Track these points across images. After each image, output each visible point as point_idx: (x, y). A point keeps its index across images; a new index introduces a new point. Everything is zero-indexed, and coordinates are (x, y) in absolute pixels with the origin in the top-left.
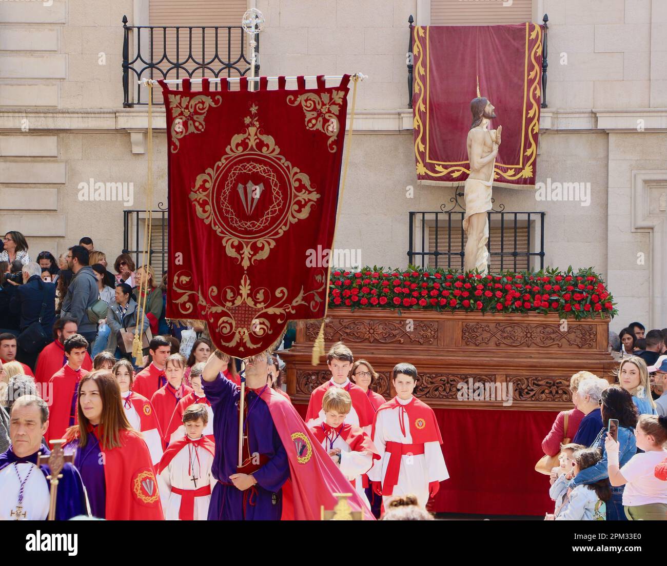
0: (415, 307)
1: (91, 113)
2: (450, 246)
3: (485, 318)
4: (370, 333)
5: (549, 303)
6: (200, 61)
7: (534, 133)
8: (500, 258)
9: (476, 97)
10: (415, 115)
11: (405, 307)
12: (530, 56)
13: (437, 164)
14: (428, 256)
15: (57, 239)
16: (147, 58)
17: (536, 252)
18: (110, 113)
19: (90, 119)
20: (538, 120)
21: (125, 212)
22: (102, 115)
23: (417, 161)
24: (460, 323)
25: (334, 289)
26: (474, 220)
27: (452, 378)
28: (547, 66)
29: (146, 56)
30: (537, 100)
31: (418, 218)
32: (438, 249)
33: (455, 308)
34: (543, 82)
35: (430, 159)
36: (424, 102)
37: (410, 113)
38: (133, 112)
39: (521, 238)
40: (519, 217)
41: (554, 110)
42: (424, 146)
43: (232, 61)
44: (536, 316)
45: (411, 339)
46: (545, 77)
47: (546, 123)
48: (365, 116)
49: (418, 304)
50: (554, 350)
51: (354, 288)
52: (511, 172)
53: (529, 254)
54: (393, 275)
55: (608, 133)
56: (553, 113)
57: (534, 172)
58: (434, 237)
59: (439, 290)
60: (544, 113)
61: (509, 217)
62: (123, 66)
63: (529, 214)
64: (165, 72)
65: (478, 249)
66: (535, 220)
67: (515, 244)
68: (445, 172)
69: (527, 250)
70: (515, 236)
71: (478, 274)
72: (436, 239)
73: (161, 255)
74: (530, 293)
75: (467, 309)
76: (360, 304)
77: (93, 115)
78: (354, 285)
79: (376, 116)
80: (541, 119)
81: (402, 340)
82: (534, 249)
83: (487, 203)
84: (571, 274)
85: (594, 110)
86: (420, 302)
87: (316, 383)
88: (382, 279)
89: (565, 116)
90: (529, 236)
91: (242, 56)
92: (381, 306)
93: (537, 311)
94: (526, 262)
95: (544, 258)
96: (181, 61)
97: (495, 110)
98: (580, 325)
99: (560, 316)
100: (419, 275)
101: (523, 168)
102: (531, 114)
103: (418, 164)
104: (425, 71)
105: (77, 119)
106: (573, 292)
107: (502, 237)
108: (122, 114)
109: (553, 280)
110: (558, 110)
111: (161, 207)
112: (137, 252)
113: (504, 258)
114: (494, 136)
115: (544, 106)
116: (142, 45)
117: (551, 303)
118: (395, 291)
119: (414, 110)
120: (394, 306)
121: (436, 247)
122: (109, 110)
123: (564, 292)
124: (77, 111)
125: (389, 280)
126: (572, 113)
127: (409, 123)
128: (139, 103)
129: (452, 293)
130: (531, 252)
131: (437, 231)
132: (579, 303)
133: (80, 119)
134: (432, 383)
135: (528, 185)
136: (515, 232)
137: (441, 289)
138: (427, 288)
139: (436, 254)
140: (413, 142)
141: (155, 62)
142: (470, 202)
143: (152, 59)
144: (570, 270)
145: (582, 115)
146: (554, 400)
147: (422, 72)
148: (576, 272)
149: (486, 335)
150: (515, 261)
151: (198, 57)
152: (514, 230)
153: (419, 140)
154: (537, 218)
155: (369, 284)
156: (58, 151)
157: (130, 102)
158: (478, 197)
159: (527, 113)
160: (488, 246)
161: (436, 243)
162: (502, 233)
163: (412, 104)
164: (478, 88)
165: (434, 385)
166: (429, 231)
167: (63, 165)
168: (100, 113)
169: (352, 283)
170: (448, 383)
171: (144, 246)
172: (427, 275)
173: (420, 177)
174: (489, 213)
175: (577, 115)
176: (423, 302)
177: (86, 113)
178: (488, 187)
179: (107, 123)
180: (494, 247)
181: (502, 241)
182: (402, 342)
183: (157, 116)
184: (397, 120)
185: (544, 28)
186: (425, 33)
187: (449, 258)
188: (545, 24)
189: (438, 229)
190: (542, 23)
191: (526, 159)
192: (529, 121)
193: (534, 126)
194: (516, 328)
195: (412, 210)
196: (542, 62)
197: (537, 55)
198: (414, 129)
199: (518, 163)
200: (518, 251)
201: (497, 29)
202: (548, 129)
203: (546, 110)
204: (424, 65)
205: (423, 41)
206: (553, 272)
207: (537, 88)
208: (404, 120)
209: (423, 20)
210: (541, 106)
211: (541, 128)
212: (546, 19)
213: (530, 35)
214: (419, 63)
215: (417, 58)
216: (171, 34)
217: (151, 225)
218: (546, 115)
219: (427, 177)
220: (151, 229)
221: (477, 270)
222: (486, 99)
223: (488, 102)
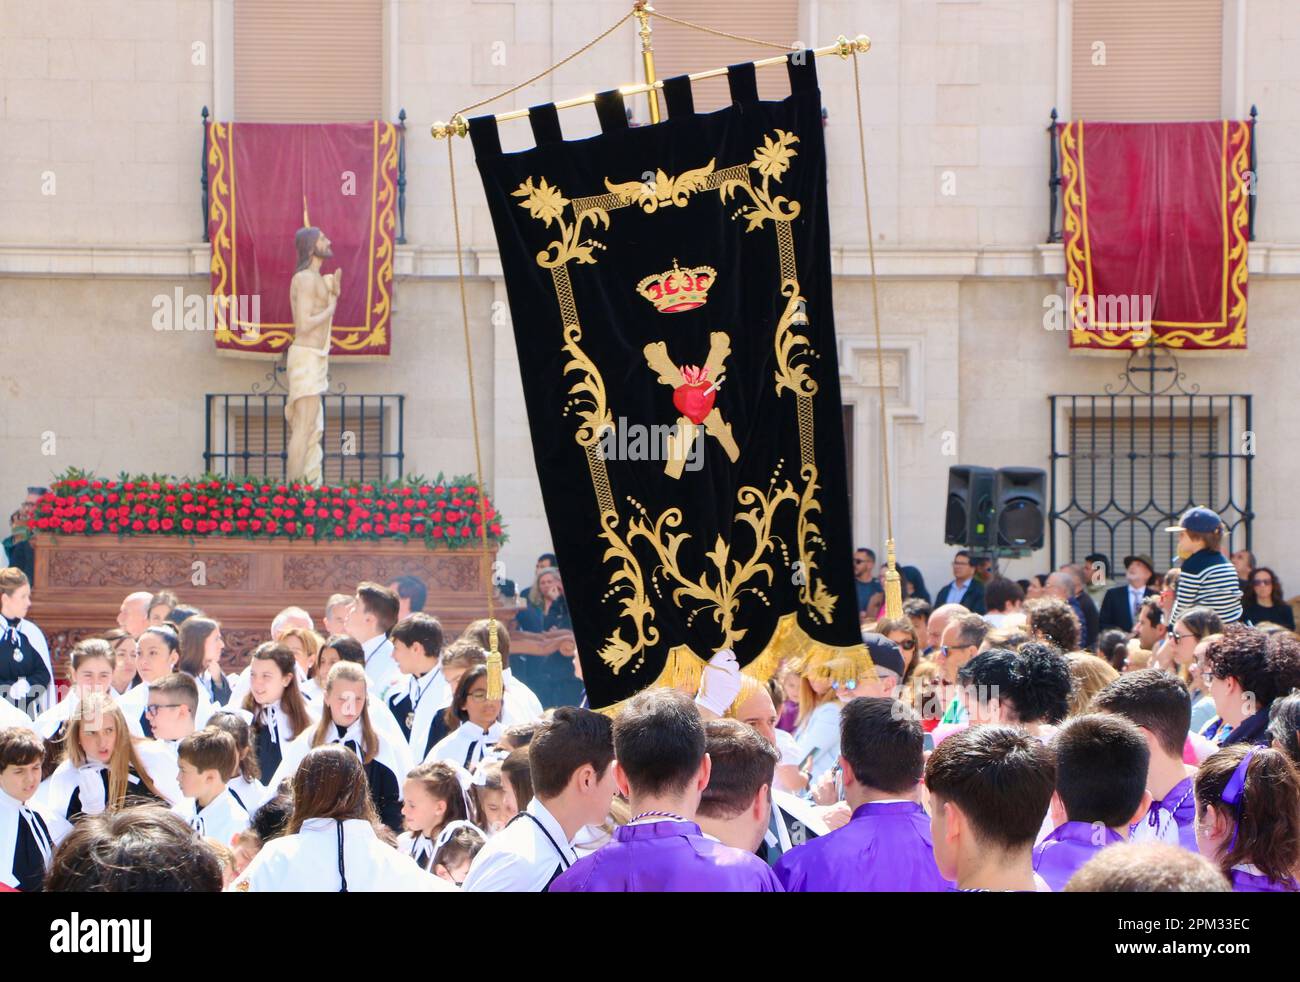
0: (214, 534)
2: (266, 445)
3: (318, 548)
4: (146, 572)
5: (410, 525)
7: (387, 280)
8: (340, 462)
10: (213, 253)
11: (200, 534)
12: (378, 169)
14: (233, 458)
17: (392, 453)
20: (392, 262)
24: (281, 557)
25: (91, 507)
26: (302, 406)
28: (404, 184)
30: (391, 233)
31: (219, 403)
32: (250, 448)
33: (273, 534)
34: (401, 206)
36: (228, 233)
37: (205, 249)
39: (371, 435)
40: (368, 403)
41: (415, 246)
44: (391, 545)
46: (403, 200)
47: (404, 264)
48: (137, 253)
49: (219, 529)
51: (123, 505)
52: (353, 338)
53: (381, 456)
54: (181, 487)
55: (493, 283)
56: (416, 252)
57: (388, 337)
58: (243, 431)
59: (250, 508)
60: (402, 251)
61: (353, 403)
63: (382, 398)
65: (308, 449)
66: (388, 408)
67: (362, 442)
68: (260, 339)
69: (378, 450)
70: (362, 430)
71: (308, 486)
72: (246, 433)
74: (383, 511)
75: (292, 535)
76: (132, 529)
78: (123, 501)
79: (155, 254)
80: (396, 261)
81: (195, 582)
82: (389, 448)
83: (320, 381)
84: (442, 484)
85: (474, 248)
86: (222, 525)
88: (165, 493)
89: (432, 256)
90: (381, 430)
92: (163, 532)
93: (394, 538)
94: (377, 467)
95: (404, 461)
97: (331, 246)
98: (455, 557)
99: (426, 544)
100: (221, 486)
101: (371, 331)
102: (381, 252)
104: (229, 189)
106: (446, 510)
107: (343, 431)
109: (417, 493)
110: (423, 248)
113: (345, 463)
114: (330, 285)
115: (402, 241)
117: (413, 526)
118: (185, 510)
119: (213, 247)
120: (183, 532)
121: (246, 445)
123: (433, 510)
125: (175, 494)
126: (443, 252)
127: (203, 264)
129: (269, 513)
130: (384, 452)
131: (246, 422)
132: (454, 525)
134: (239, 644)
135: (380, 356)
136: (362, 424)
137: (253, 507)
138: (233, 506)
139: (246, 456)
140: (210, 292)
142: (298, 378)
144: (441, 477)
147: (223, 190)
148: (449, 481)
149: (320, 573)
150: (362, 465)
152: (359, 421)
153: (220, 289)
154: (392, 404)
155: (146, 499)
158: (307, 372)
159: (376, 252)
160: (323, 443)
161: (246, 439)
162: (343, 425)
163: (209, 235)
164: (306, 213)
166: (236, 423)
169: (119, 499)
172: (233, 486)
173: (221, 345)
174: (323, 397)
175: (450, 256)
176: (227, 526)
178: (322, 358)
180: (330, 445)
184: (185, 261)
185: (400, 128)
186: (226, 132)
187: (265, 462)
188: (402, 124)
189: (249, 420)
190: (397, 121)
191: (376, 318)
192: (379, 262)
193: (387, 269)
194: (363, 562)
195: (210, 392)
196: (398, 178)
197: (391, 167)
198: (213, 273)
199: (364, 325)
200: (366, 451)
201: (333, 129)
202: (406, 276)
203: (404, 247)
204: (226, 179)
205: (223, 143)
206: (417, 481)
207: (391, 214)
208: (197, 259)
209: (224, 113)
210: (396, 241)
211: (398, 271)
212: (402, 116)
213: (380, 138)
214: (218, 178)
215: (216, 170)
218: (405, 254)
219: (233, 346)
221: (306, 479)
222: (317, 229)
223: (322, 235)
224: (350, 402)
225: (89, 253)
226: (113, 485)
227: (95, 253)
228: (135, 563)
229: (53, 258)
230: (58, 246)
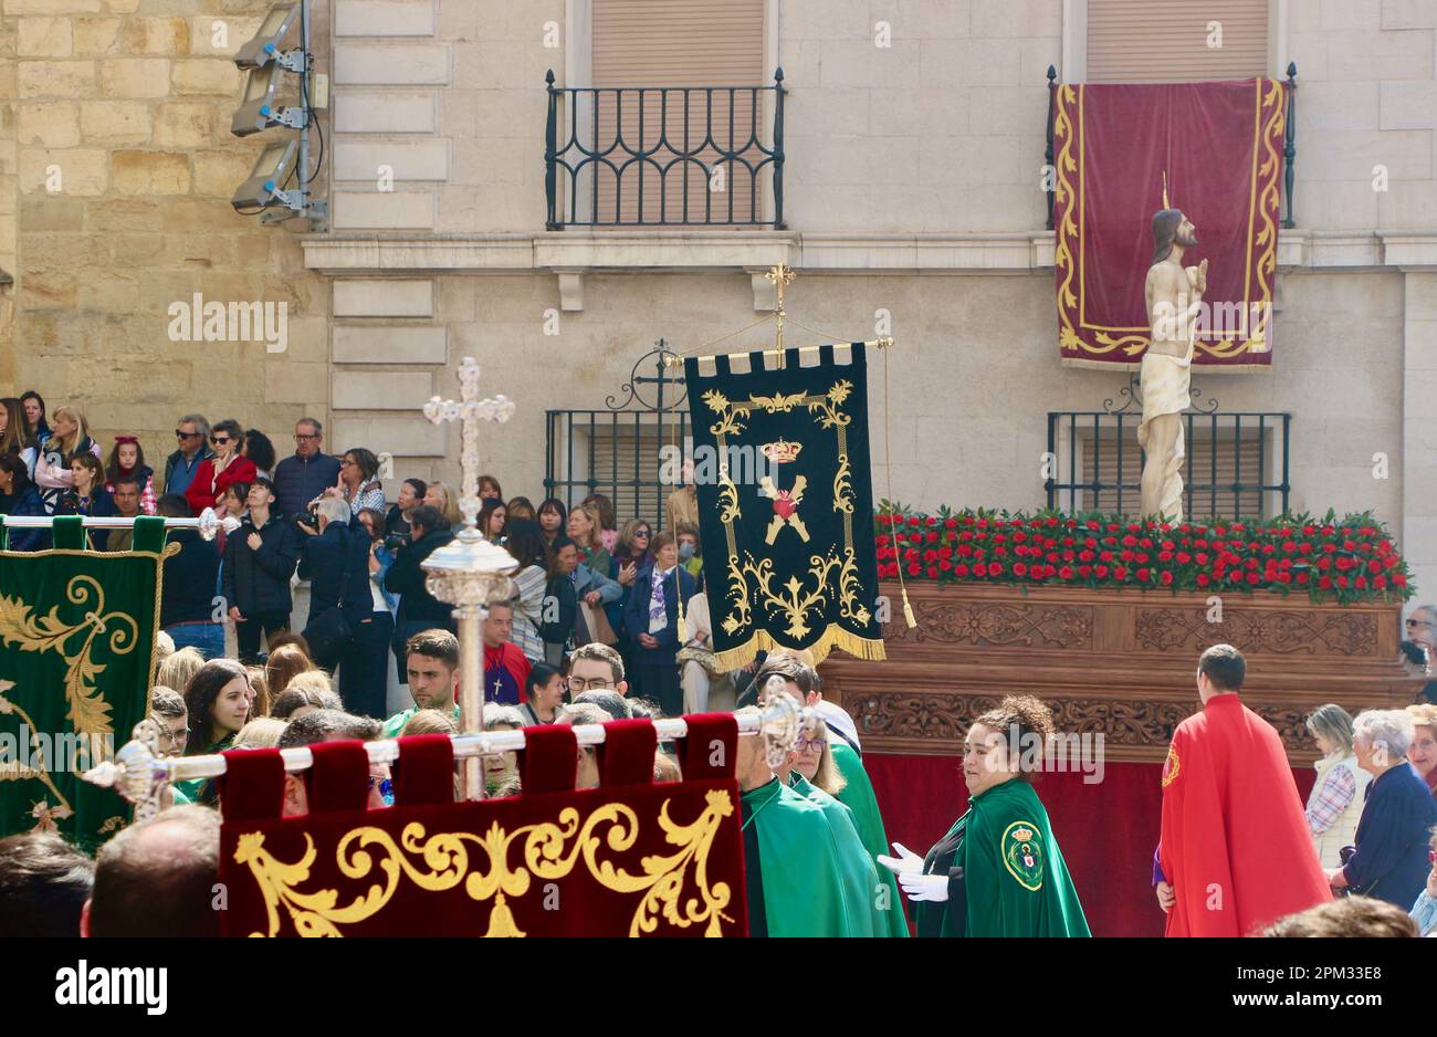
0: (1052, 581)
1: (491, 241)
2: (1120, 474)
3: (1178, 600)
4: (971, 627)
5: (1290, 573)
6: (681, 148)
7: (1269, 271)
8: (1210, 496)
9: (1163, 208)
10: (1058, 243)
11: (1037, 581)
12: (1261, 136)
13: (1099, 331)
14: (1081, 490)
15: (431, 462)
16: (588, 145)
17: (1275, 485)
18: (523, 240)
19: (489, 251)
20: (1275, 249)
21: (548, 413)
22: (510, 244)
23: (1062, 324)
24: (1132, 609)
25: (907, 548)
26: (1158, 427)
27: (1118, 707)
28: (1293, 154)
29: (586, 141)
30: (1274, 215)
31: (1065, 422)
32: (1100, 478)
33: (1123, 583)
34: (1287, 182)
35: (1087, 321)
36: (1075, 218)
37: (1048, 238)
38: (563, 238)
39: (1247, 462)
40: (1245, 422)
41: (1306, 231)
42: (1075, 298)
43: (737, 148)
44: (1267, 598)
45: (1045, 638)
46: (1290, 173)
47: (1291, 252)
48: (969, 244)
49: (1057, 575)
50: (1300, 658)
51: (943, 546)
52: (1228, 344)
53: (1262, 489)
54: (1012, 524)
55: (1404, 274)
56: (1305, 237)
57: (1269, 342)
58: (1093, 457)
59: (1094, 551)
60: (1288, 236)
61: (1226, 422)
62: (546, 158)
63: (1262, 416)
64: (619, 168)
65: (1165, 478)
66: (1271, 429)
67: (1237, 470)
68: (1113, 345)
69: (1257, 481)
70: (1237, 457)
71: (1165, 523)
72: (1096, 461)
73: (611, 488)
74: (1258, 556)
75: (1144, 583)
76: (954, 575)
77: (494, 244)
78: (944, 541)
79: (989, 244)
80: (1281, 249)
81: (1029, 639)
82: (1270, 477)
83: (1180, 396)
84: (1332, 523)
85: (1378, 232)
86: (1061, 572)
87: (877, 714)
88: (993, 532)
89: (1326, 242)
90: (1261, 456)
91: (754, 138)
92: (991, 579)
93: (1270, 589)
94: (1256, 502)
95: (1290, 494)
96: (646, 149)
97: (1195, 232)
98: (1347, 614)
99: (1310, 597)
100: (1060, 523)
102: (1262, 239)
103: (1063, 328)
104: (1077, 165)
105: (466, 250)
106: (1335, 554)
107: (1214, 458)
108: (544, 242)
109: (1298, 534)
110: (1315, 232)
111: (612, 405)
112: (570, 483)
113: (1217, 496)
114: (1193, 278)
116: (579, 121)
117: (1293, 575)
118: (1017, 552)
119: (1058, 233)
120: (1014, 579)
121: (1096, 475)
122: (521, 236)
123: (1318, 556)
124: (467, 236)
125: (1005, 533)
126: (1339, 237)
127: (1046, 256)
128: (573, 222)
129: (1118, 557)
130: (1265, 485)
131: (1097, 446)
132: (1346, 574)
133: (472, 252)
134: (1082, 716)
135: (1258, 365)
136: (1237, 449)
137: (1099, 549)
138: (1074, 547)
139: (1096, 487)
140: (1054, 288)
141: (601, 150)
142: (1152, 393)
143: (596, 146)
144: (1330, 515)
145: (1358, 241)
146: (1300, 748)
147: (1071, 165)
148: (1340, 519)
149: (1178, 631)
150: (1237, 500)
151: (676, 141)
152: (1233, 445)
153: (1065, 286)
154: (1275, 424)
155: (970, 538)
156: (435, 308)
157: (558, 221)
158: (1165, 385)
160: (1188, 470)
161: (1096, 467)
162: (1214, 451)
163: (1053, 221)
164: (1165, 192)
165: (1085, 720)
166: (1085, 447)
167: (441, 332)
168: (506, 240)
169: (939, 537)
170: (1111, 716)
171: (581, 473)
172: (1072, 523)
173: (1067, 353)
174: (1188, 415)
175: (1348, 241)
176: (1066, 571)
177: (482, 241)
178: (1184, 368)
179: (519, 258)
180: (1200, 475)
181: (1214, 464)
182: (1029, 642)
183: (604, 245)
184: (1027, 251)
185: (1289, 86)
186: (1076, 97)
187: (1119, 495)
188: (1291, 80)
189: (1100, 443)
190: (1285, 77)
192: (1259, 251)
193: (1268, 259)
194: (1233, 618)
195: (1053, 410)
196: (1285, 147)
197: (1276, 134)
198: (1058, 266)
200: (1241, 482)
201: (1206, 89)
202: (1294, 267)
203: (1291, 231)
204: (1074, 153)
205: (1072, 110)
206: (1301, 519)
207: (1275, 191)
208: (1040, 249)
209: (1073, 73)
210: (1281, 225)
211: (1280, 262)
212: (1292, 71)
213: (1263, 100)
214: (1065, 151)
215: (1062, 141)
216: (630, 101)
217: (593, 435)
218: (1291, 240)
219: (1081, 353)
220: (593, 443)
221: (1162, 515)
222: (1178, 211)
223: (1184, 218)
224: (1222, 422)
225: (913, 244)
226: (932, 521)
227: (919, 244)
228: (958, 615)
229: (871, 250)
230: (878, 236)
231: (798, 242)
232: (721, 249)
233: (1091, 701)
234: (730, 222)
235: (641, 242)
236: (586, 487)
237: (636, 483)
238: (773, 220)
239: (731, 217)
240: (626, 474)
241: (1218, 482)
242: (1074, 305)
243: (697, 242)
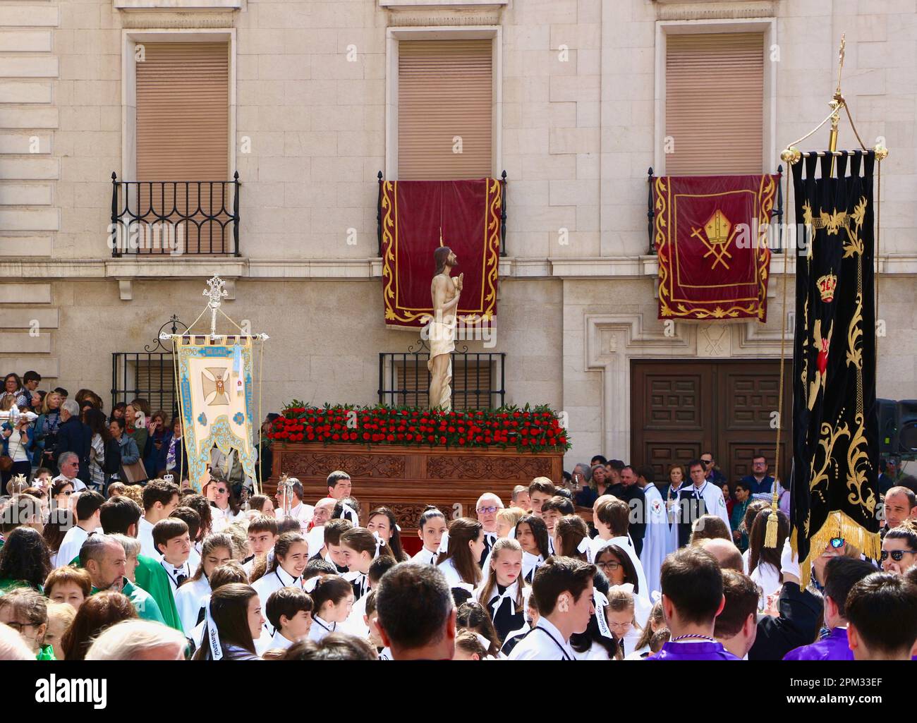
0: (383, 443)
1: (82, 262)
2: (417, 385)
3: (449, 452)
5: (508, 437)
6: (184, 214)
7: (494, 279)
8: (464, 396)
9: (440, 246)
10: (384, 264)
11: (375, 442)
12: (489, 209)
13: (406, 310)
14: (397, 394)
15: (50, 381)
16: (134, 212)
17: (497, 390)
18: (100, 262)
19: (81, 268)
20: (497, 267)
21: (113, 354)
22: (93, 264)
24: (425, 457)
25: (307, 425)
26: (439, 361)
27: (417, 507)
28: (505, 218)
29: (133, 209)
30: (497, 250)
31: (388, 358)
32: (407, 387)
33: (420, 443)
34: (502, 233)
35: (399, 305)
36: (393, 251)
37: (380, 261)
38: (121, 261)
39: (483, 377)
40: (482, 358)
41: (513, 258)
42: (393, 293)
43: (214, 213)
44: (495, 450)
45: (380, 472)
46: (504, 228)
47: (505, 270)
48: (338, 264)
49: (386, 439)
52: (473, 317)
53: (491, 393)
55: (563, 280)
56: (512, 261)
57: (495, 316)
58: (403, 376)
59: (405, 426)
60: (504, 261)
61: (472, 358)
62: (112, 218)
63: (490, 355)
65: (442, 388)
66: (495, 361)
67: (478, 383)
68: (413, 318)
69: (488, 389)
70: (478, 376)
71: (442, 412)
72: (405, 378)
73: (147, 394)
74: (490, 428)
75: (432, 444)
76: (332, 440)
77: (84, 265)
78: (326, 421)
79: (349, 264)
80: (500, 267)
81: (371, 473)
82: (495, 386)
83: (450, 344)
84: (528, 411)
85: (549, 259)
86: (388, 437)
89: (522, 264)
90: (490, 375)
91: (223, 208)
92: (351, 442)
93: (497, 445)
94: (488, 400)
95: (505, 395)
96: (166, 214)
97: (457, 259)
98: (536, 458)
99: (518, 449)
100: (387, 412)
101: (484, 312)
102: (491, 261)
103: (387, 309)
104: (394, 223)
105: (69, 268)
106: (530, 427)
107: (466, 376)
108: (111, 263)
109: (511, 416)
110: (517, 259)
111: (148, 350)
112: (125, 391)
113: (468, 396)
114: (456, 283)
116: (130, 199)
118: (365, 427)
119: (384, 259)
120: (363, 442)
121: (405, 385)
122: (99, 260)
123: (521, 428)
124: (69, 260)
126: (530, 261)
127: (377, 271)
128: (127, 253)
130: (492, 390)
131: (405, 371)
132: (536, 437)
133: (72, 269)
134: (399, 513)
136: (478, 372)
137: (408, 425)
138: (395, 424)
139: (405, 392)
140: (383, 288)
141: (141, 214)
142: (434, 344)
143: (139, 212)
144: (527, 406)
145: (539, 263)
147: (391, 224)
148: (532, 408)
149: (449, 468)
150: (478, 398)
151: (181, 210)
152: (476, 370)
153: (388, 286)
154: (497, 359)
155: (341, 420)
156: (52, 298)
157: (118, 252)
159: (487, 262)
160: (453, 384)
161: (405, 382)
162: (466, 373)
163: (382, 252)
164: (441, 237)
165: (401, 515)
166: (399, 371)
167: (56, 311)
169: (324, 420)
170: (414, 513)
171: (131, 386)
172: (394, 412)
173: (389, 322)
174: (453, 354)
175: (534, 263)
176: (391, 437)
177: (77, 263)
179: (98, 272)
180: (459, 386)
181: (466, 380)
183: (144, 265)
184: (367, 269)
185: (503, 183)
186: (393, 187)
187: (417, 396)
188: (504, 180)
189: (407, 369)
190: (501, 178)
191: (487, 304)
192: (489, 268)
193: (494, 273)
194: (477, 461)
195: (382, 351)
196: (501, 214)
197: (497, 207)
198: (384, 276)
199: (480, 309)
200: (480, 389)
201: (460, 184)
202: (506, 276)
203: (505, 258)
204: (392, 217)
205: (390, 194)
206: (512, 408)
207: (497, 237)
208: (374, 267)
209: (391, 175)
210: (500, 255)
211: (499, 275)
212: (504, 175)
213: (490, 189)
214: (388, 215)
215: (386, 211)
216: (157, 189)
217: (138, 366)
218: (505, 263)
219: (396, 322)
220: (137, 370)
221: (440, 407)
222: (448, 248)
223: (451, 251)
224: (470, 358)
225: (308, 264)
226: (321, 411)
227: (311, 264)
228: (334, 461)
229: (286, 268)
230: (289, 260)
231: (247, 263)
232: (206, 267)
233: (404, 506)
234: (211, 253)
235: (163, 263)
236: (134, 394)
237: (161, 391)
238: (234, 251)
239: (211, 250)
240: (155, 386)
241: (468, 389)
242: (393, 296)
243: (194, 263)
